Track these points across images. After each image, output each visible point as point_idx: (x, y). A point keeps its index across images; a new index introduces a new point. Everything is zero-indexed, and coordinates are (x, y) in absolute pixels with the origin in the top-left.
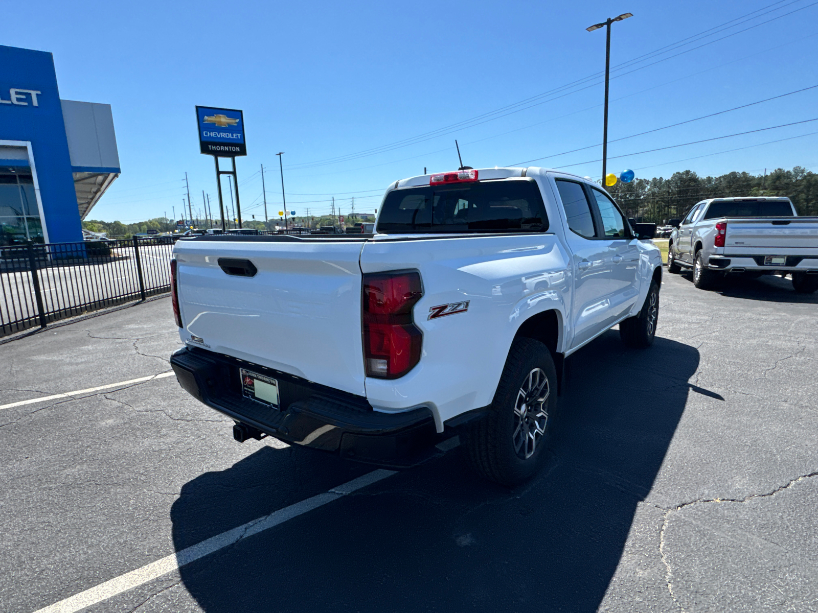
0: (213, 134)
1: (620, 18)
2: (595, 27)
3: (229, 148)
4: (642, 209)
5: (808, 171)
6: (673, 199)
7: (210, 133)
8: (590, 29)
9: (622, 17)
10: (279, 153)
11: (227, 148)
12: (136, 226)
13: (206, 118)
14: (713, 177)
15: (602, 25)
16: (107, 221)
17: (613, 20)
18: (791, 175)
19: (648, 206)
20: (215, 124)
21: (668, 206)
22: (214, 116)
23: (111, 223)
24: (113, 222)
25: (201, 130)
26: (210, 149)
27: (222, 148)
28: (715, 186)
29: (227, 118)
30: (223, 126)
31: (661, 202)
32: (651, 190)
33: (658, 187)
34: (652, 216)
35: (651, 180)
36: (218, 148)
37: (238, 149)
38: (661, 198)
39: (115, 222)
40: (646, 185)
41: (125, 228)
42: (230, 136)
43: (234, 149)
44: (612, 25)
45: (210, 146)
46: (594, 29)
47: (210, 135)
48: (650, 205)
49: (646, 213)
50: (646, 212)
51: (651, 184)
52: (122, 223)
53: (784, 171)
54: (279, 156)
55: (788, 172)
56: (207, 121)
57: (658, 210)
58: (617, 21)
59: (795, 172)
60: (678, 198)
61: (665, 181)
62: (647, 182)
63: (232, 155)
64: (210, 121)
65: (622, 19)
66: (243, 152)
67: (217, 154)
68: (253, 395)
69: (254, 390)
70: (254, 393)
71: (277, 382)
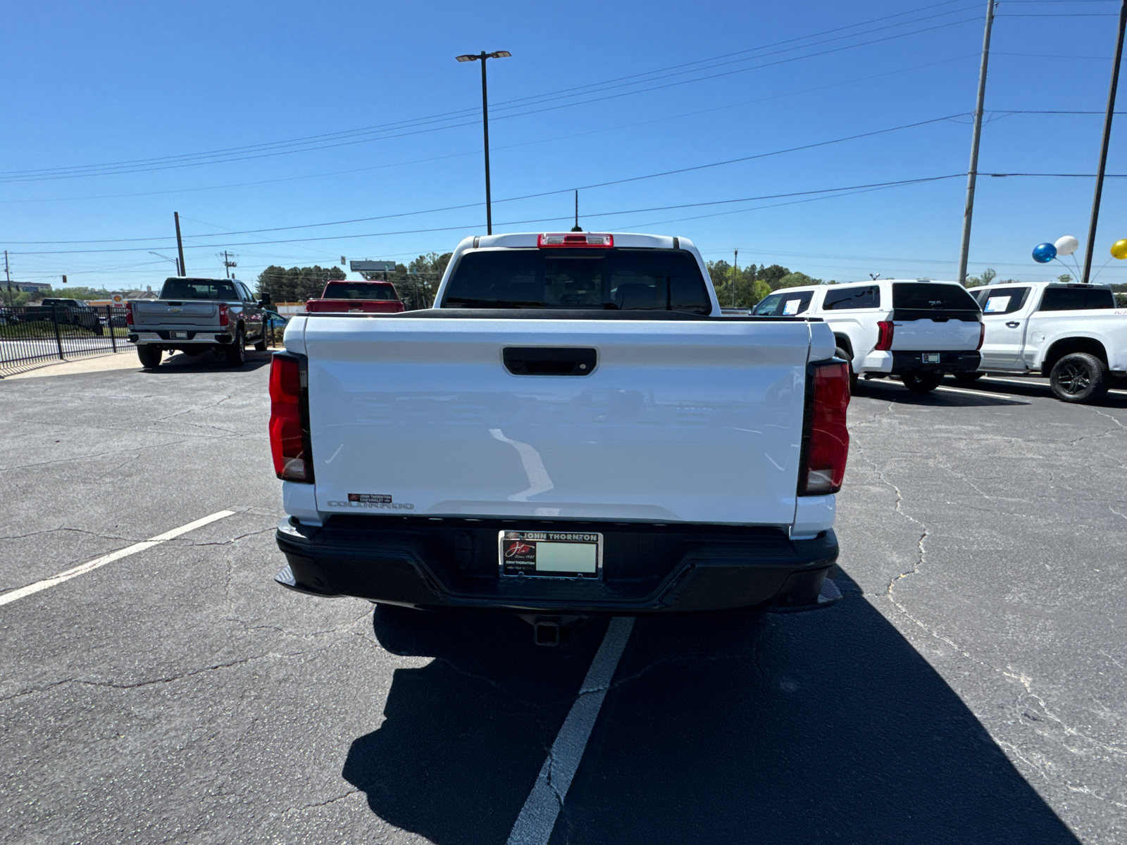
1: (496, 55)
2: (466, 58)
8: (461, 58)
9: (499, 54)
15: (475, 57)
17: (489, 56)
44: (488, 60)
46: (465, 61)
58: (493, 57)
65: (498, 57)
68: (532, 570)
69: (534, 560)
70: (535, 566)
71: (601, 536)
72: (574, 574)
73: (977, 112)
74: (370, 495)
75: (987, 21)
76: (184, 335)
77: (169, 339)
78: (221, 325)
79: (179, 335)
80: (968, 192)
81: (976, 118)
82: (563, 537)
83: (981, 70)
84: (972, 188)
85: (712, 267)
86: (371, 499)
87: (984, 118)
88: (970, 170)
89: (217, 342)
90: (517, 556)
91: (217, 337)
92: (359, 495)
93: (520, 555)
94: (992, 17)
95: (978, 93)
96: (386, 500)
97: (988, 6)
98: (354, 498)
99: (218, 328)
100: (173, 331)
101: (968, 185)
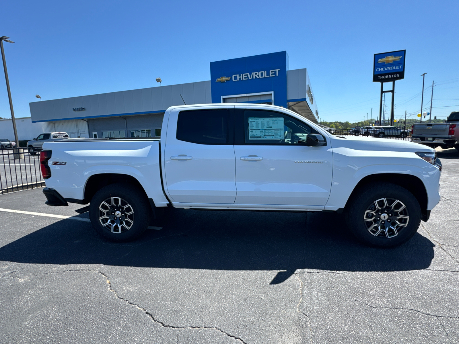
0: (382, 69)
3: (392, 76)
7: (380, 69)
10: (423, 74)
11: (390, 76)
12: (356, 124)
13: (380, 60)
16: (342, 122)
20: (385, 62)
22: (385, 58)
23: (344, 123)
24: (345, 122)
25: (375, 67)
26: (379, 78)
27: (387, 76)
29: (393, 57)
30: (390, 63)
36: (384, 77)
37: (398, 75)
39: (346, 122)
41: (350, 125)
42: (394, 68)
43: (395, 76)
45: (379, 77)
47: (380, 70)
52: (350, 122)
54: (423, 76)
56: (380, 61)
63: (393, 80)
64: (382, 61)
66: (402, 76)
67: (383, 81)
76: (431, 139)
77: (425, 141)
78: (449, 135)
79: (429, 139)
89: (444, 143)
91: (444, 141)
99: (447, 136)
100: (427, 137)
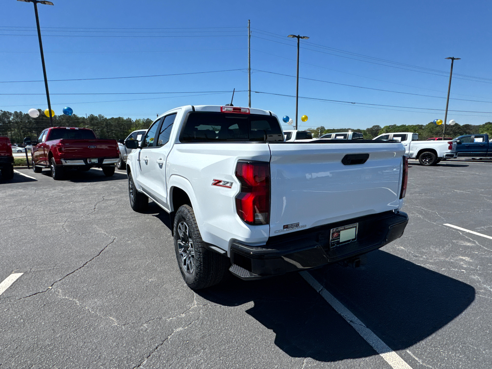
4: (10, 132)
5: (105, 117)
6: (33, 127)
14: (57, 115)
18: (98, 118)
19: (14, 130)
21: (30, 131)
28: (59, 121)
31: (25, 128)
32: (15, 120)
33: (20, 118)
34: (19, 137)
35: (13, 112)
38: (24, 126)
40: (10, 116)
48: (16, 130)
49: (14, 136)
50: (15, 134)
51: (14, 115)
53: (94, 116)
55: (96, 117)
57: (23, 134)
58: (42, 3)
59: (99, 117)
60: (37, 127)
61: (24, 114)
62: (11, 114)
68: (338, 243)
69: (339, 239)
70: (339, 241)
71: (358, 223)
72: (349, 241)
73: (249, 69)
74: (291, 224)
75: (248, 37)
80: (249, 97)
81: (248, 71)
82: (348, 227)
83: (248, 54)
84: (250, 96)
85: (145, 121)
86: (292, 226)
87: (251, 71)
88: (249, 89)
90: (335, 239)
92: (288, 225)
93: (336, 237)
94: (250, 36)
95: (248, 62)
96: (297, 225)
97: (248, 32)
98: (286, 227)
101: (249, 95)
